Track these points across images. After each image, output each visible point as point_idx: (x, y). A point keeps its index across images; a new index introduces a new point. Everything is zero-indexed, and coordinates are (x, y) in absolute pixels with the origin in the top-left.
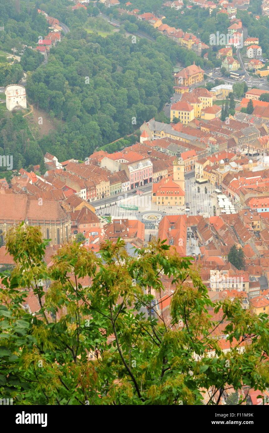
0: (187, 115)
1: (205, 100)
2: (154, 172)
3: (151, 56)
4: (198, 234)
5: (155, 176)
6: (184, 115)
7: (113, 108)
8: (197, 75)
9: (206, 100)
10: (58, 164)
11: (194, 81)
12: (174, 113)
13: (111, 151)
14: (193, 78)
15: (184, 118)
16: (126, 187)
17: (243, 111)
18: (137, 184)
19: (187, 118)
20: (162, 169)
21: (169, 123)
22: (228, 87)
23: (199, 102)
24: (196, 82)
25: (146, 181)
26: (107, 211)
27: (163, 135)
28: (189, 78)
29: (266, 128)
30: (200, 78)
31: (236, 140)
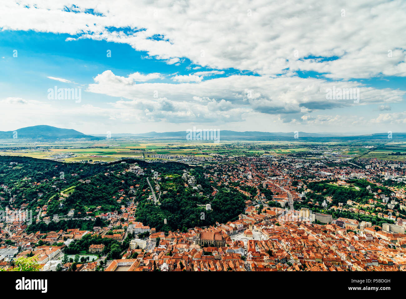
2: (244, 228)
3: (239, 197)
4: (258, 245)
5: (244, 229)
6: (249, 213)
7: (232, 210)
9: (254, 209)
10: (219, 224)
12: (246, 212)
13: (232, 221)
16: (237, 231)
17: (263, 212)
18: (240, 231)
20: (246, 227)
21: (245, 214)
22: (258, 206)
23: (252, 209)
25: (242, 230)
26: (233, 239)
27: (244, 218)
28: (248, 203)
29: (270, 217)
30: (251, 203)
31: (263, 220)
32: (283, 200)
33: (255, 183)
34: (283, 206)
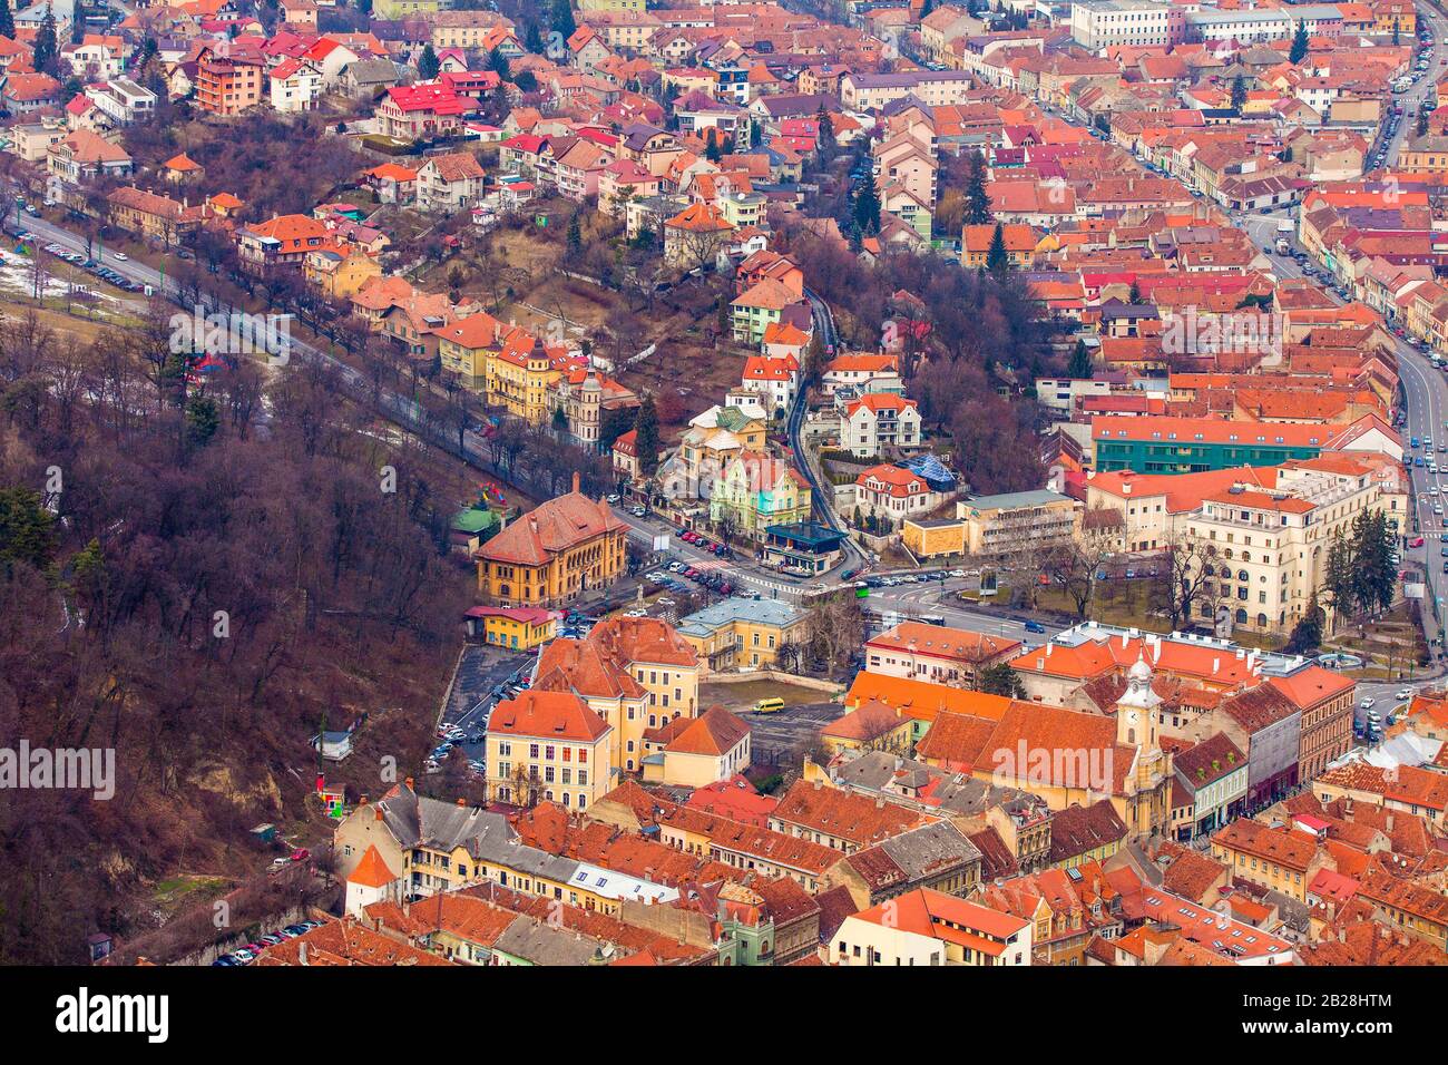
0: (575, 765)
1: (659, 678)
6: (558, 763)
8: (592, 545)
9: (666, 682)
11: (579, 577)
12: (505, 750)
14: (572, 562)
15: (558, 775)
19: (575, 777)
21: (478, 803)
22: (767, 614)
23: (626, 689)
24: (589, 581)
27: (462, 871)
28: (551, 563)
29: (1008, 831)
30: (611, 561)
31: (861, 895)
32: (1291, 480)
33: (704, 121)
34: (1272, 610)
